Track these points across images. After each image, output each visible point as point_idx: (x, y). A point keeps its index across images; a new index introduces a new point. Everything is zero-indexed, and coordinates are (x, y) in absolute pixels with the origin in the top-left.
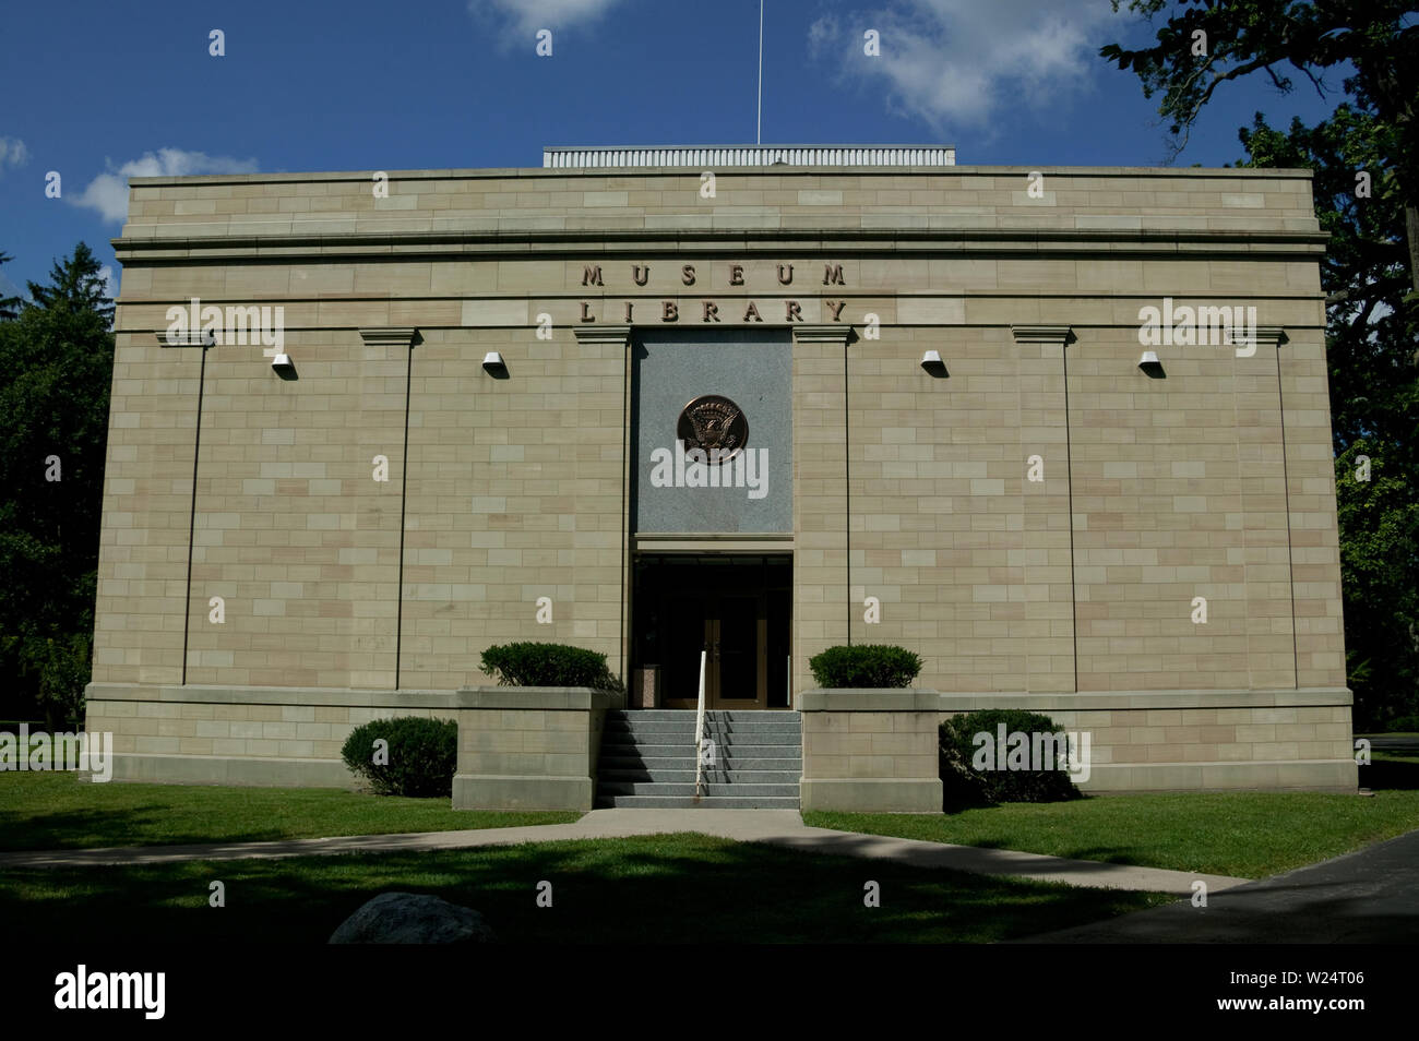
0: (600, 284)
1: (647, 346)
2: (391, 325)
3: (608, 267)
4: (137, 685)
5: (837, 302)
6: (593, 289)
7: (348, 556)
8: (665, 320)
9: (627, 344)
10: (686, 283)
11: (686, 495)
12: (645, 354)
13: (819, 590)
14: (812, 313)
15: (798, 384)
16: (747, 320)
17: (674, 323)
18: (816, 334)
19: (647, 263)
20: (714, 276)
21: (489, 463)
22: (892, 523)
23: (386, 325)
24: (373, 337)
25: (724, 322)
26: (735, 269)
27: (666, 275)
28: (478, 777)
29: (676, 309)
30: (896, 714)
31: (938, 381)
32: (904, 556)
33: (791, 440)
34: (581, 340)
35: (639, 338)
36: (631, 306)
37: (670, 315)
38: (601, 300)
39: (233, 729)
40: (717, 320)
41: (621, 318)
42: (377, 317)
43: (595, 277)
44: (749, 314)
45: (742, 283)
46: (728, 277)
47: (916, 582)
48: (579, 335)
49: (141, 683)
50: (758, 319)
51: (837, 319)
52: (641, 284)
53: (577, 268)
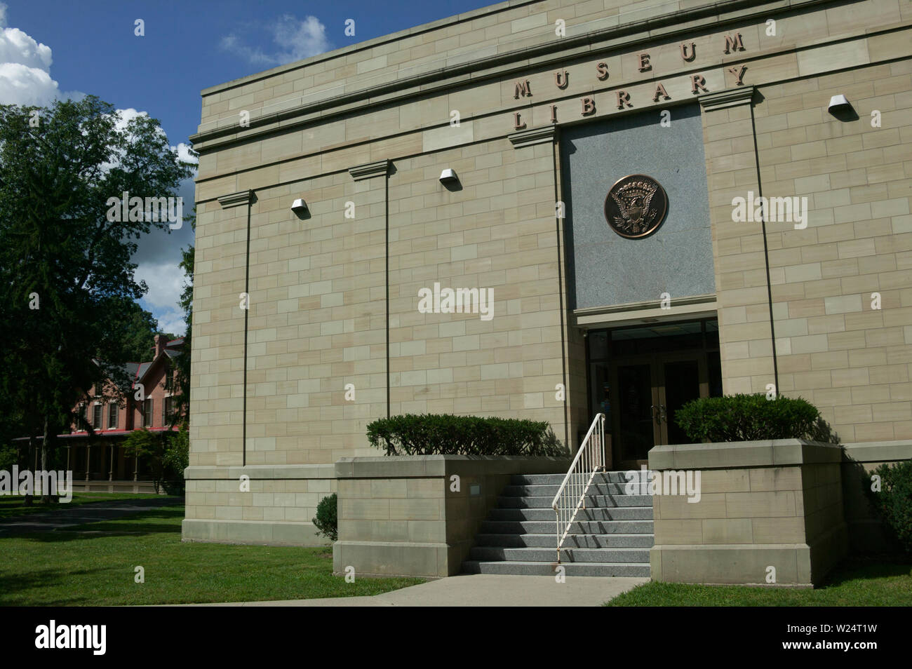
0: (530, 95)
1: (574, 142)
2: (373, 161)
3: (535, 80)
4: (215, 467)
5: (739, 67)
6: (525, 101)
7: (350, 354)
8: (585, 115)
9: (554, 142)
10: (601, 79)
11: (616, 270)
12: (573, 149)
13: (744, 346)
14: (716, 82)
15: (708, 151)
16: (657, 100)
17: (593, 116)
18: (722, 101)
19: (567, 69)
20: (624, 67)
21: (450, 263)
22: (811, 272)
23: (368, 162)
24: (360, 174)
25: (636, 107)
26: (642, 58)
27: (583, 75)
28: (353, 543)
29: (593, 103)
30: (753, 471)
31: (847, 125)
32: (827, 304)
33: (707, 206)
34: (516, 146)
35: (564, 136)
36: (555, 109)
37: (589, 110)
38: (530, 109)
39: (276, 499)
40: (629, 105)
41: (548, 120)
42: (362, 157)
43: (525, 91)
44: (659, 94)
45: (650, 69)
46: (638, 65)
47: (843, 329)
48: (514, 142)
49: (218, 466)
50: (667, 98)
51: (740, 83)
52: (562, 88)
53: (510, 85)
